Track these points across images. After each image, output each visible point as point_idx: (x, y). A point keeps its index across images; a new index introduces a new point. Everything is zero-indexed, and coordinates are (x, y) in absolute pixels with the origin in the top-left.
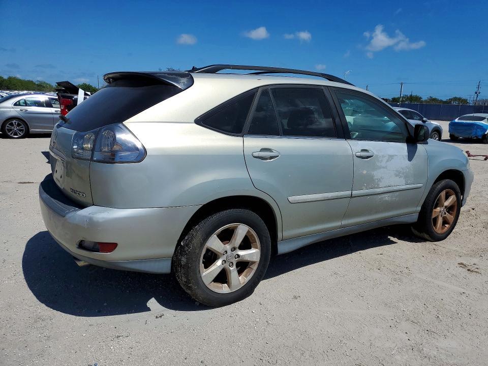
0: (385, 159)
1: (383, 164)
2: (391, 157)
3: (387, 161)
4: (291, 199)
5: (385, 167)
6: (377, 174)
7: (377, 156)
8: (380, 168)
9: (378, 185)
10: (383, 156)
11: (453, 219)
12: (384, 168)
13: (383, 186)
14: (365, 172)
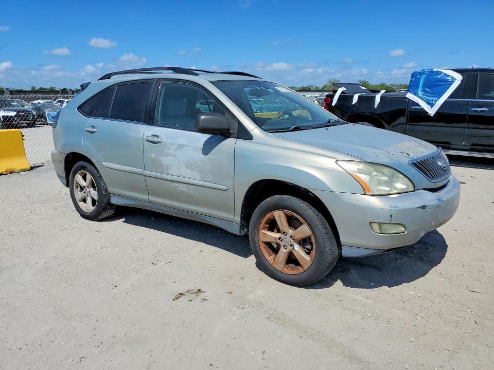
0: (174, 147)
1: (171, 152)
2: (181, 147)
3: (176, 149)
4: (104, 163)
5: (174, 156)
6: (166, 161)
7: (165, 142)
8: (168, 155)
9: (167, 171)
10: (172, 144)
11: (310, 263)
12: (171, 155)
13: (174, 174)
14: (153, 156)
